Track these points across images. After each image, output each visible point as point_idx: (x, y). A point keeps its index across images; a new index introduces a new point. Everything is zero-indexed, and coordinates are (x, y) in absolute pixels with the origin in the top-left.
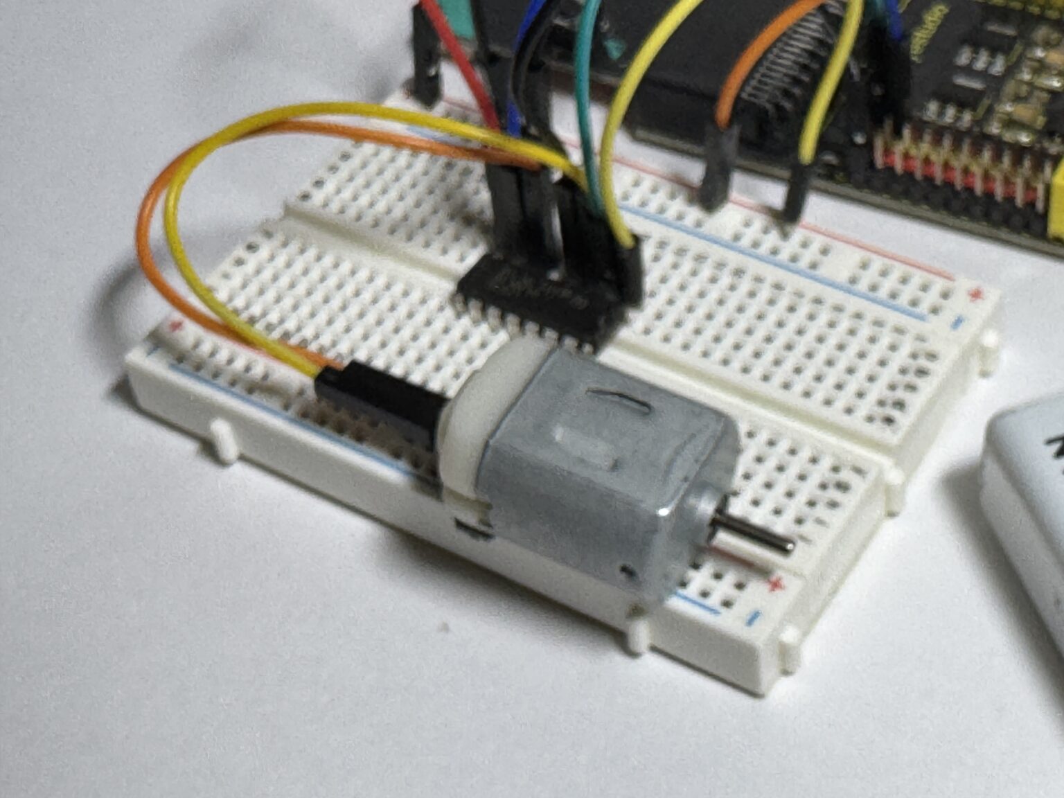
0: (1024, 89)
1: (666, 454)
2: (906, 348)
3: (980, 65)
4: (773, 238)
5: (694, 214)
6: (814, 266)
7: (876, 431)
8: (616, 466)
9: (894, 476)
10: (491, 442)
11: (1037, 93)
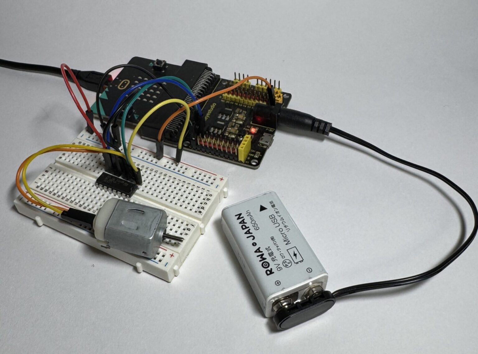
0: (234, 124)
1: (149, 223)
2: (205, 193)
3: (223, 118)
4: (174, 166)
5: (155, 160)
6: (183, 173)
7: (197, 215)
8: (137, 229)
9: (202, 226)
10: (106, 227)
11: (237, 125)
